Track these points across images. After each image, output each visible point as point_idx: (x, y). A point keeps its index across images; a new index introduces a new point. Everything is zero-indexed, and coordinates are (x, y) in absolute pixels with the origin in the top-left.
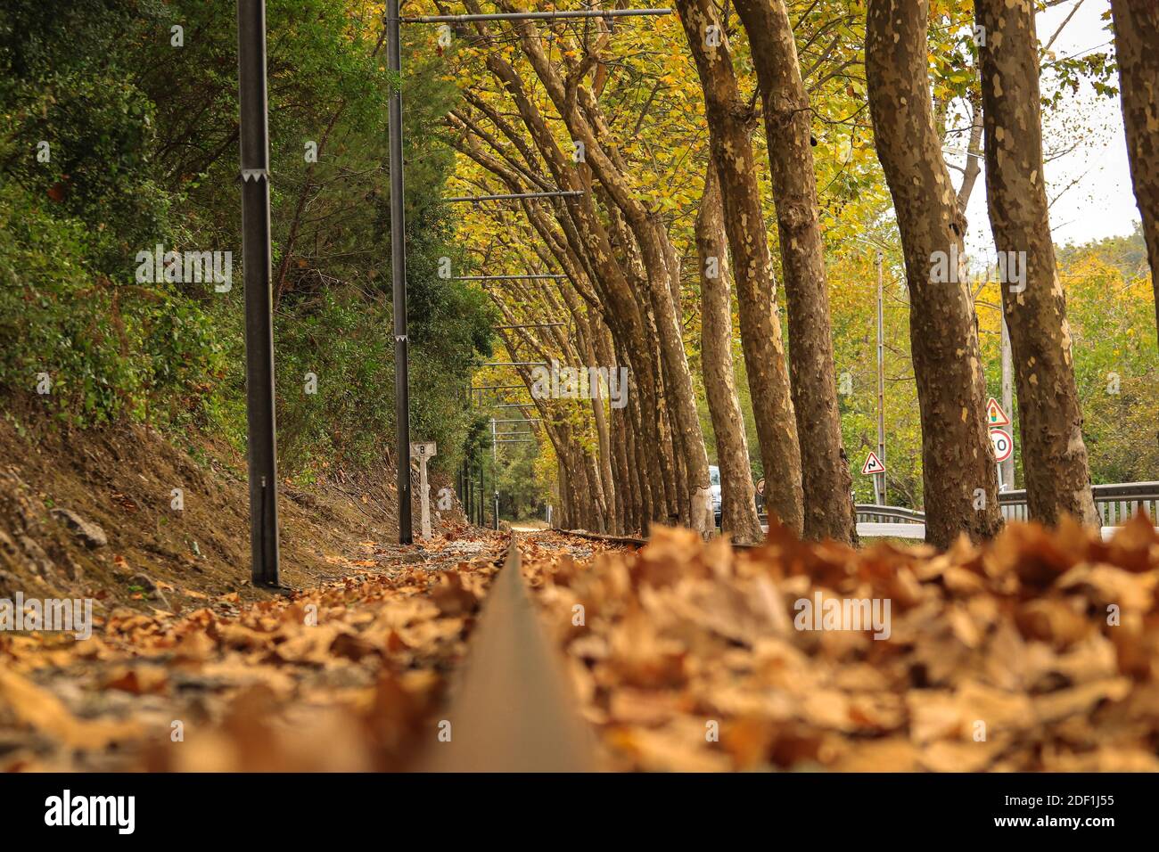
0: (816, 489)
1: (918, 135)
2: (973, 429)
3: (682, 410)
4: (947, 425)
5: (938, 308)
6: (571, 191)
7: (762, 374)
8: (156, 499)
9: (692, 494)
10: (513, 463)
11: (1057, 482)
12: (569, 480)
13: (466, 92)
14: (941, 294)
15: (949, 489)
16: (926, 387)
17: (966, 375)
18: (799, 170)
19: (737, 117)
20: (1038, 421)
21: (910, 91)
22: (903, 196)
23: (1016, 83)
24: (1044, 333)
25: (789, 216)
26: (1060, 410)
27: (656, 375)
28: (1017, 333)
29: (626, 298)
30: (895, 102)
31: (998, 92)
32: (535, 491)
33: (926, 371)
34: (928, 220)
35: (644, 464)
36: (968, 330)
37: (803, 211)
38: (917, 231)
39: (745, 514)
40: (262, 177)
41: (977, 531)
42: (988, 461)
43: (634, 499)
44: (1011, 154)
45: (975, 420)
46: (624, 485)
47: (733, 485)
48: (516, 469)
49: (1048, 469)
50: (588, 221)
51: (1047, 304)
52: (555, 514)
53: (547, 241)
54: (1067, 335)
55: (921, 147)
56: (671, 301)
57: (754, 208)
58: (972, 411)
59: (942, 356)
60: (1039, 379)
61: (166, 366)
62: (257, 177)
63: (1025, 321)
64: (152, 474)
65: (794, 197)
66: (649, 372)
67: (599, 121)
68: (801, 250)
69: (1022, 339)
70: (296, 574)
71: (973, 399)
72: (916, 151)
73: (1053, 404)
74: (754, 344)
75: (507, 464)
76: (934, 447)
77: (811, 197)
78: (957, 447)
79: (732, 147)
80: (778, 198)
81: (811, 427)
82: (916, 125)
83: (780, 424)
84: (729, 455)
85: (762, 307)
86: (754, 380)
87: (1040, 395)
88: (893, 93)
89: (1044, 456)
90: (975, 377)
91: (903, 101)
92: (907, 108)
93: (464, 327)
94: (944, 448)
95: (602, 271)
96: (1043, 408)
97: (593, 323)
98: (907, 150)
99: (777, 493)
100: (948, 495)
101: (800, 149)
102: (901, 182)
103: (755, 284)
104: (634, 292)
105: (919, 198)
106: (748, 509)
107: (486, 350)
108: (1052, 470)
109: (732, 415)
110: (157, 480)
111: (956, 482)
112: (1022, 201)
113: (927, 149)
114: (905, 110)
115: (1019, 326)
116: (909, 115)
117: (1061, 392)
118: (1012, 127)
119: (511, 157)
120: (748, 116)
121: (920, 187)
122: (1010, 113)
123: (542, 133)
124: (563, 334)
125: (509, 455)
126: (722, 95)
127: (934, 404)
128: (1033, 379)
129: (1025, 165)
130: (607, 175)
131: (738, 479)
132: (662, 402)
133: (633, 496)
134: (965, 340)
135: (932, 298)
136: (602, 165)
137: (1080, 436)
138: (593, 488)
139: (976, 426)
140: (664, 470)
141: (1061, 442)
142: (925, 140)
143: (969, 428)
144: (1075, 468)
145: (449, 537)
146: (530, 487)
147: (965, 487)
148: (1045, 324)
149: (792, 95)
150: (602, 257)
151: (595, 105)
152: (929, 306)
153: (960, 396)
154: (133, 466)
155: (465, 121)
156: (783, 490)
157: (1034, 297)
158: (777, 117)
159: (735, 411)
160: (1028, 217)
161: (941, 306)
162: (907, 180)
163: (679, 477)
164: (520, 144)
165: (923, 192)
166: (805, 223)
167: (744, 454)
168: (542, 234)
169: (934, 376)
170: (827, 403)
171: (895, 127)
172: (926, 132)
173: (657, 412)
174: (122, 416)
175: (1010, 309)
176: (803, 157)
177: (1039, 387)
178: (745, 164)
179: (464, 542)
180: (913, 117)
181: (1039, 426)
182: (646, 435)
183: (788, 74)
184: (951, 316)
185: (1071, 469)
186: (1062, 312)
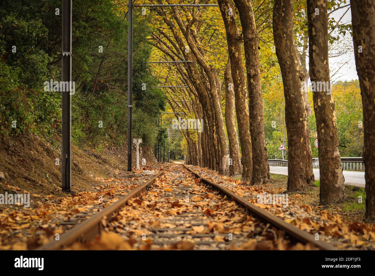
0: (257, 160)
1: (289, 47)
2: (305, 145)
3: (220, 131)
4: (296, 143)
5: (294, 104)
6: (189, 61)
7: (242, 122)
8: (36, 159)
9: (222, 157)
10: (175, 142)
11: (330, 166)
12: (190, 149)
13: (158, 29)
14: (295, 100)
15: (296, 165)
16: (290, 131)
17: (303, 127)
18: (254, 57)
19: (236, 39)
20: (324, 145)
21: (287, 32)
22: (284, 67)
23: (320, 31)
24: (327, 115)
25: (250, 71)
26: (332, 142)
27: (213, 119)
28: (318, 115)
29: (205, 95)
30: (282, 36)
31: (314, 34)
32: (181, 151)
33: (290, 125)
34: (292, 75)
35: (210, 146)
36: (304, 112)
37: (255, 70)
38: (288, 79)
39: (237, 165)
40: (69, 54)
41: (305, 178)
42: (309, 156)
43: (207, 157)
44: (318, 54)
45: (305, 142)
46: (204, 152)
47: (234, 155)
48: (176, 144)
49: (327, 162)
50: (194, 70)
51: (328, 105)
52: (186, 158)
53: (182, 76)
54: (335, 116)
55: (290, 51)
56: (217, 96)
57: (241, 69)
58: (305, 139)
59: (295, 120)
60: (325, 131)
61: (43, 115)
62: (67, 55)
63: (321, 111)
64: (35, 151)
65: (252, 66)
66: (211, 118)
67: (197, 39)
68: (254, 83)
69: (319, 117)
70: (84, 184)
71: (305, 135)
72: (288, 52)
73: (329, 139)
74: (240, 112)
75: (173, 143)
76: (291, 150)
77: (258, 66)
78: (299, 151)
79: (235, 49)
80: (247, 66)
81: (255, 140)
82: (289, 44)
83: (247, 138)
84: (233, 146)
85: (242, 100)
86: (239, 123)
87: (325, 136)
88: (281, 33)
89: (326, 157)
90: (306, 127)
91: (285, 35)
92: (286, 38)
93: (156, 102)
94: (295, 150)
95: (198, 86)
96: (326, 141)
97: (196, 101)
98: (286, 52)
99: (245, 160)
100: (296, 166)
101: (255, 50)
102: (283, 63)
103: (241, 93)
104: (208, 93)
105: (289, 68)
106: (238, 163)
107: (163, 109)
108: (328, 162)
109: (234, 133)
110: (37, 153)
111: (298, 162)
112: (321, 70)
113: (292, 52)
114: (285, 38)
115: (319, 113)
116: (286, 40)
117: (332, 136)
118: (318, 45)
119: (172, 49)
120: (239, 39)
121: (289, 65)
122: (318, 41)
123: (180, 43)
124: (188, 104)
125: (173, 140)
126: (232, 32)
127: (292, 136)
128: (323, 131)
129: (322, 58)
130: (199, 56)
131: (235, 154)
132: (215, 127)
133: (207, 155)
134: (303, 115)
135: (292, 101)
136: (197, 53)
137: (338, 151)
138: (196, 152)
139: (306, 144)
140: (215, 148)
141: (332, 152)
142: (292, 49)
143: (303, 144)
144: (336, 161)
145: (144, 169)
146: (180, 150)
147: (301, 164)
148: (328, 112)
149: (253, 32)
150: (198, 82)
151: (196, 34)
152: (291, 104)
153: (301, 134)
154: (29, 148)
155: (158, 38)
156: (248, 159)
157: (324, 103)
158: (248, 40)
159: (235, 132)
160: (323, 76)
161: (295, 104)
162: (285, 62)
163: (219, 151)
164: (175, 46)
165: (290, 66)
166: (255, 74)
167: (238, 146)
168: (181, 74)
169: (292, 127)
170: (261, 132)
171: (282, 44)
172: (292, 46)
173: (213, 130)
174: (26, 131)
175: (316, 107)
176: (256, 53)
177: (325, 134)
178: (238, 54)
179: (148, 171)
180: (288, 41)
181: (324, 147)
182: (210, 137)
183: (252, 26)
184: (298, 107)
185: (335, 162)
186: (334, 108)
